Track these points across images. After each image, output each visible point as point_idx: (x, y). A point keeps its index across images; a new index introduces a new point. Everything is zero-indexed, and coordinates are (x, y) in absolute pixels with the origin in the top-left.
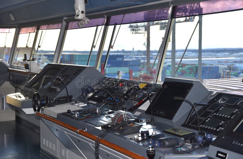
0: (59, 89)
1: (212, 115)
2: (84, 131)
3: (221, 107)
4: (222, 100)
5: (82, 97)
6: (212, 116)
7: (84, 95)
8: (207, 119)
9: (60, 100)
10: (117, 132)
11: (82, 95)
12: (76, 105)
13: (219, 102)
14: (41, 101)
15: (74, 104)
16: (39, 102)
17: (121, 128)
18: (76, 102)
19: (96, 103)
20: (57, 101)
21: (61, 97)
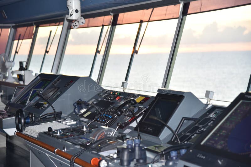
0: (47, 105)
1: (200, 130)
2: (63, 151)
3: (211, 121)
4: (214, 114)
5: (74, 113)
6: (199, 132)
7: (76, 111)
8: (193, 135)
9: (47, 117)
10: (95, 151)
11: (74, 111)
12: (64, 122)
13: (211, 116)
14: (25, 119)
15: (61, 122)
16: (23, 121)
17: (99, 146)
18: (65, 120)
19: (88, 120)
20: (42, 118)
21: (47, 114)
